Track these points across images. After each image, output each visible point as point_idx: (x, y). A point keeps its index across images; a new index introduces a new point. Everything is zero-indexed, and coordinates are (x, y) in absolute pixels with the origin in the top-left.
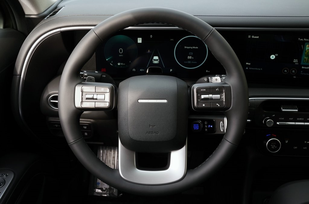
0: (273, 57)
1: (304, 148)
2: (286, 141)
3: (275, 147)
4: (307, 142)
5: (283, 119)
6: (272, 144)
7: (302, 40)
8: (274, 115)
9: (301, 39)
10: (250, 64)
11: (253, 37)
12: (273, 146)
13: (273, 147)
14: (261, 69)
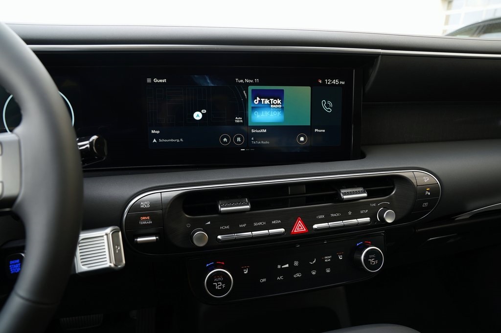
0: (198, 116)
1: (278, 278)
2: (245, 270)
3: (222, 287)
4: (281, 267)
5: (228, 227)
6: (215, 280)
7: (242, 81)
8: (209, 223)
9: (240, 79)
10: (158, 132)
11: (156, 80)
12: (218, 285)
13: (218, 288)
14: (181, 140)
